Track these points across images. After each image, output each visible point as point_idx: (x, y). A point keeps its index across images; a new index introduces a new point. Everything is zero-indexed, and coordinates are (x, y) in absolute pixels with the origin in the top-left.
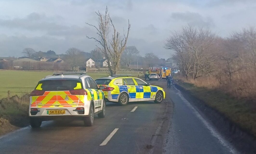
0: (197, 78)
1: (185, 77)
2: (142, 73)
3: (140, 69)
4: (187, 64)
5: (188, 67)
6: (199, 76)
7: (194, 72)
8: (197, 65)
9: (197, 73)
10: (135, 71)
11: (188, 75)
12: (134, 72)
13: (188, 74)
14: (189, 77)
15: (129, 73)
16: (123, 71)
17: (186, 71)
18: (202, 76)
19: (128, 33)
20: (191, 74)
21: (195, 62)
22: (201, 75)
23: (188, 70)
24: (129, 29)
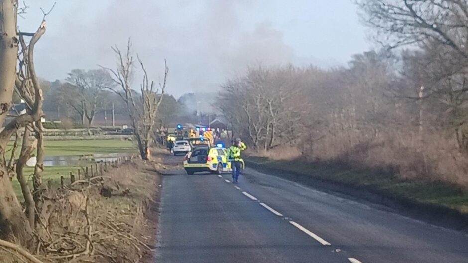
0: (272, 148)
1: (253, 148)
2: (130, 138)
3: (120, 127)
4: (254, 125)
5: (257, 131)
6: (276, 146)
7: (267, 138)
8: (271, 126)
9: (272, 140)
10: (111, 134)
11: (257, 144)
12: (110, 136)
13: (257, 142)
14: (258, 147)
15: (97, 139)
16: (80, 134)
17: (254, 137)
18: (280, 145)
19: (165, 80)
20: (263, 142)
21: (268, 122)
22: (278, 142)
23: (256, 135)
24: (166, 73)
